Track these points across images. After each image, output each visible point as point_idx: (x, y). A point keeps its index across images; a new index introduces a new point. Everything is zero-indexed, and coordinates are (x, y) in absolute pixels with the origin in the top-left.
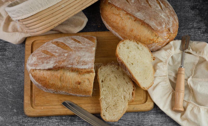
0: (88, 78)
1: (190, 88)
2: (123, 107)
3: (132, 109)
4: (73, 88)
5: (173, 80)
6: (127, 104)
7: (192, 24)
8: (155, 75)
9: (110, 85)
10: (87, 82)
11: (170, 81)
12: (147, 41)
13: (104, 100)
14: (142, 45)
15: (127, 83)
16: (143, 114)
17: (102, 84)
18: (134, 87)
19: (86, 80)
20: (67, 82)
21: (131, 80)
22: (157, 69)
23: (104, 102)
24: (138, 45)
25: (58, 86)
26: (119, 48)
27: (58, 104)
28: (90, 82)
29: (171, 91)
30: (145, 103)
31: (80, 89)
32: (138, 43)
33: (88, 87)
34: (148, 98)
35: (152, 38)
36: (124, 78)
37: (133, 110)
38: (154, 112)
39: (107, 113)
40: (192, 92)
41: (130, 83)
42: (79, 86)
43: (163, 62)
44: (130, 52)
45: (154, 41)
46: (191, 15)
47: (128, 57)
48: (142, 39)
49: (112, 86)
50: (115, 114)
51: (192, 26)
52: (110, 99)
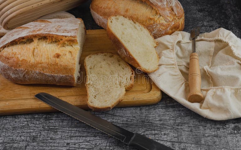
0: (71, 51)
1: (208, 75)
2: (119, 92)
3: (131, 99)
4: (50, 63)
5: (184, 70)
6: (124, 90)
7: (201, 23)
8: (161, 63)
9: (101, 72)
10: (68, 56)
11: (181, 71)
12: (146, 21)
13: (92, 86)
14: (141, 26)
15: (124, 69)
16: (147, 108)
17: (90, 71)
18: (132, 71)
19: (67, 53)
20: (42, 55)
21: (128, 65)
22: (163, 55)
23: (93, 89)
24: (135, 25)
25: (29, 62)
26: (111, 22)
27: (30, 98)
28: (72, 56)
29: (184, 81)
30: (149, 93)
31: (59, 65)
32: (135, 23)
33: (70, 61)
34: (153, 87)
35: (152, 17)
36: (120, 65)
37: (133, 100)
38: (163, 106)
39: (96, 100)
40: (211, 82)
41: (127, 68)
42: (58, 60)
43: (170, 49)
44: (125, 28)
45: (155, 21)
46: (200, 16)
47: (123, 34)
48: (139, 19)
49: (103, 72)
50: (107, 100)
51: (201, 24)
52: (101, 85)
